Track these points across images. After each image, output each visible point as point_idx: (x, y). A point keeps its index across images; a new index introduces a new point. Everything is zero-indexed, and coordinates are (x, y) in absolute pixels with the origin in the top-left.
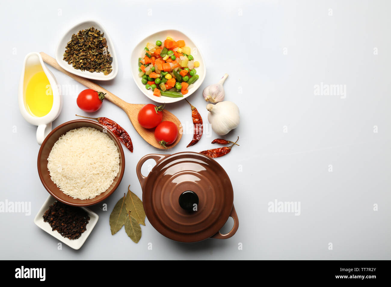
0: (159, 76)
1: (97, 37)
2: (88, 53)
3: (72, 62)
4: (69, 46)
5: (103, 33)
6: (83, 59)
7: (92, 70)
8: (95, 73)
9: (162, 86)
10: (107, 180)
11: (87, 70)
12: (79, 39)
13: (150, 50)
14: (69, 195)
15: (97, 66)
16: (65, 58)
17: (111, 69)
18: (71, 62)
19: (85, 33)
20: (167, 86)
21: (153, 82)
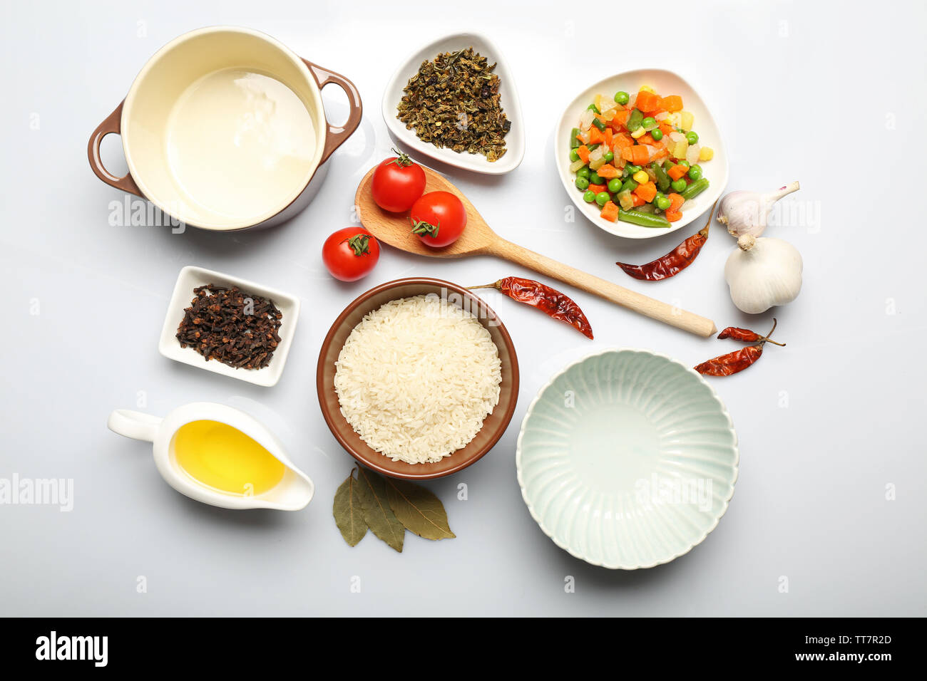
0: (619, 173)
1: (479, 72)
2: (457, 107)
3: (415, 126)
4: (412, 87)
5: (496, 64)
6: (443, 121)
7: (461, 146)
8: (465, 154)
9: (625, 197)
10: (469, 420)
11: (448, 146)
12: (437, 73)
13: (605, 113)
14: (381, 452)
15: (472, 139)
16: (401, 115)
17: (503, 148)
18: (413, 123)
19: (452, 61)
20: (636, 199)
21: (603, 188)
